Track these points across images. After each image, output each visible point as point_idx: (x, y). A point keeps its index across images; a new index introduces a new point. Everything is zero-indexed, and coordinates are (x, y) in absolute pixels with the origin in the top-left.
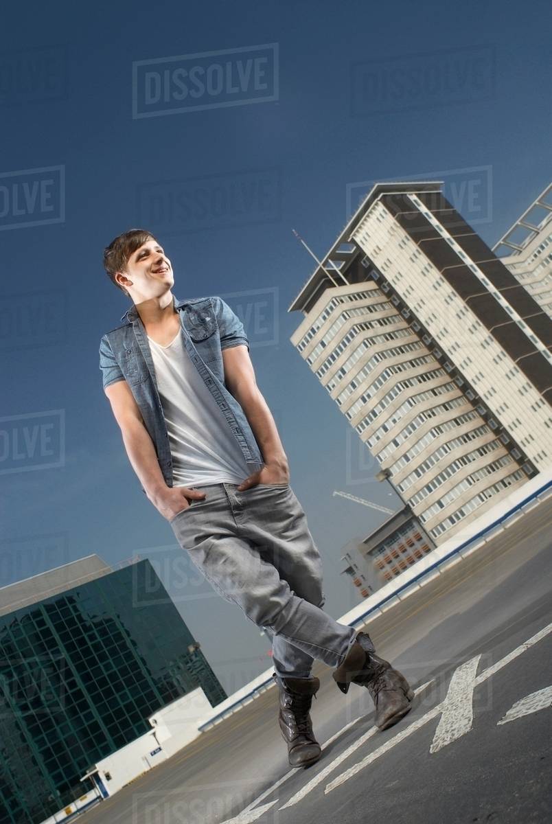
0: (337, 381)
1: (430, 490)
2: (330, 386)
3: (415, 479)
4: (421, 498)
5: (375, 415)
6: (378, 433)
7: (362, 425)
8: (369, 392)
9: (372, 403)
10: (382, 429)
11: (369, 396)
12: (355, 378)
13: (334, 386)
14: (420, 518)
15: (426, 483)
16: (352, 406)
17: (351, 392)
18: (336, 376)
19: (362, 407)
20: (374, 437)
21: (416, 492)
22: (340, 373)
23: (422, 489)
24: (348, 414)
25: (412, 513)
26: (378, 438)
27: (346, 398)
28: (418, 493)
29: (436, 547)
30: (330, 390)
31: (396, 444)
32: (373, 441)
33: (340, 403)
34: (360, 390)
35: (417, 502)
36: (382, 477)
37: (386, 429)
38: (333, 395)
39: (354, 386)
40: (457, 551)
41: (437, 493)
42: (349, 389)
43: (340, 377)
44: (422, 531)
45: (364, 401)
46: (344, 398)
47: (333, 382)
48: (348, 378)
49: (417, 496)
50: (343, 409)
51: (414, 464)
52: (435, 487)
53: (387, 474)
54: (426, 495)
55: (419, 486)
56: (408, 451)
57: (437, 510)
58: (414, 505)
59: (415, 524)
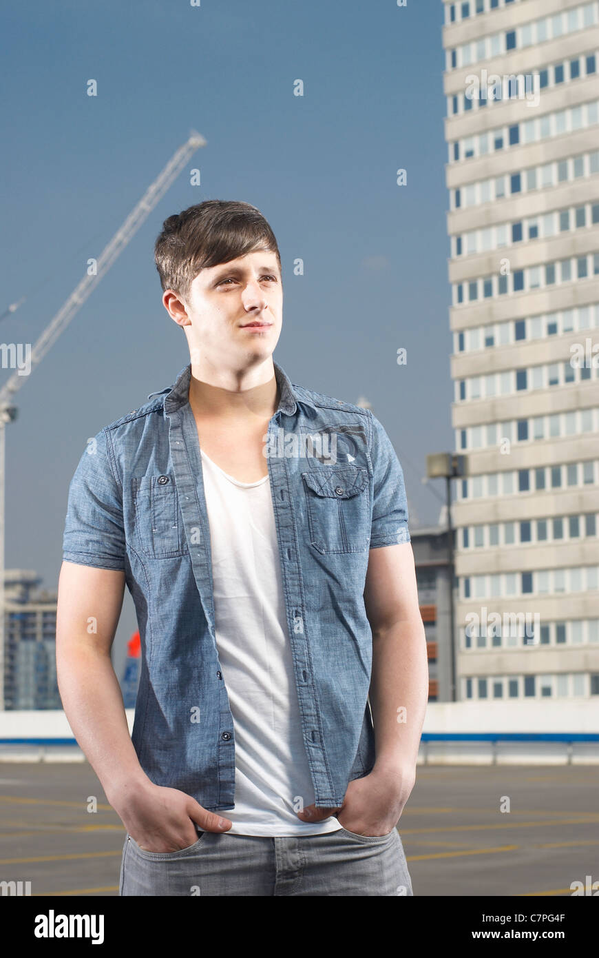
0: (484, 149)
1: (526, 536)
2: (463, 148)
3: (508, 489)
4: (494, 540)
5: (519, 285)
6: (497, 331)
7: (473, 289)
8: (540, 222)
9: (531, 253)
10: (511, 328)
11: (534, 232)
12: (531, 169)
13: (470, 154)
14: (462, 583)
15: (526, 514)
16: (482, 228)
17: (500, 196)
18: (491, 138)
19: (502, 246)
20: (482, 334)
21: (491, 518)
22: (505, 135)
23: (509, 523)
24: (459, 242)
25: (451, 557)
26: (490, 342)
27: (478, 201)
28: (494, 525)
29: (454, 698)
30: (457, 157)
31: (522, 383)
32: (475, 341)
33: (458, 204)
34: (523, 206)
35: (479, 544)
36: (440, 468)
37: (520, 333)
38: (456, 174)
39: (516, 185)
40: (494, 739)
41: (536, 554)
42: (500, 187)
43: (499, 144)
44: (447, 608)
45: (517, 235)
46: (474, 197)
47: (475, 144)
48: (515, 159)
49: (486, 531)
50: (455, 222)
51: (532, 455)
52: (542, 535)
53: (456, 469)
54: (509, 539)
55: (508, 513)
56: (539, 417)
57: (511, 589)
58: (466, 544)
59: (441, 583)
